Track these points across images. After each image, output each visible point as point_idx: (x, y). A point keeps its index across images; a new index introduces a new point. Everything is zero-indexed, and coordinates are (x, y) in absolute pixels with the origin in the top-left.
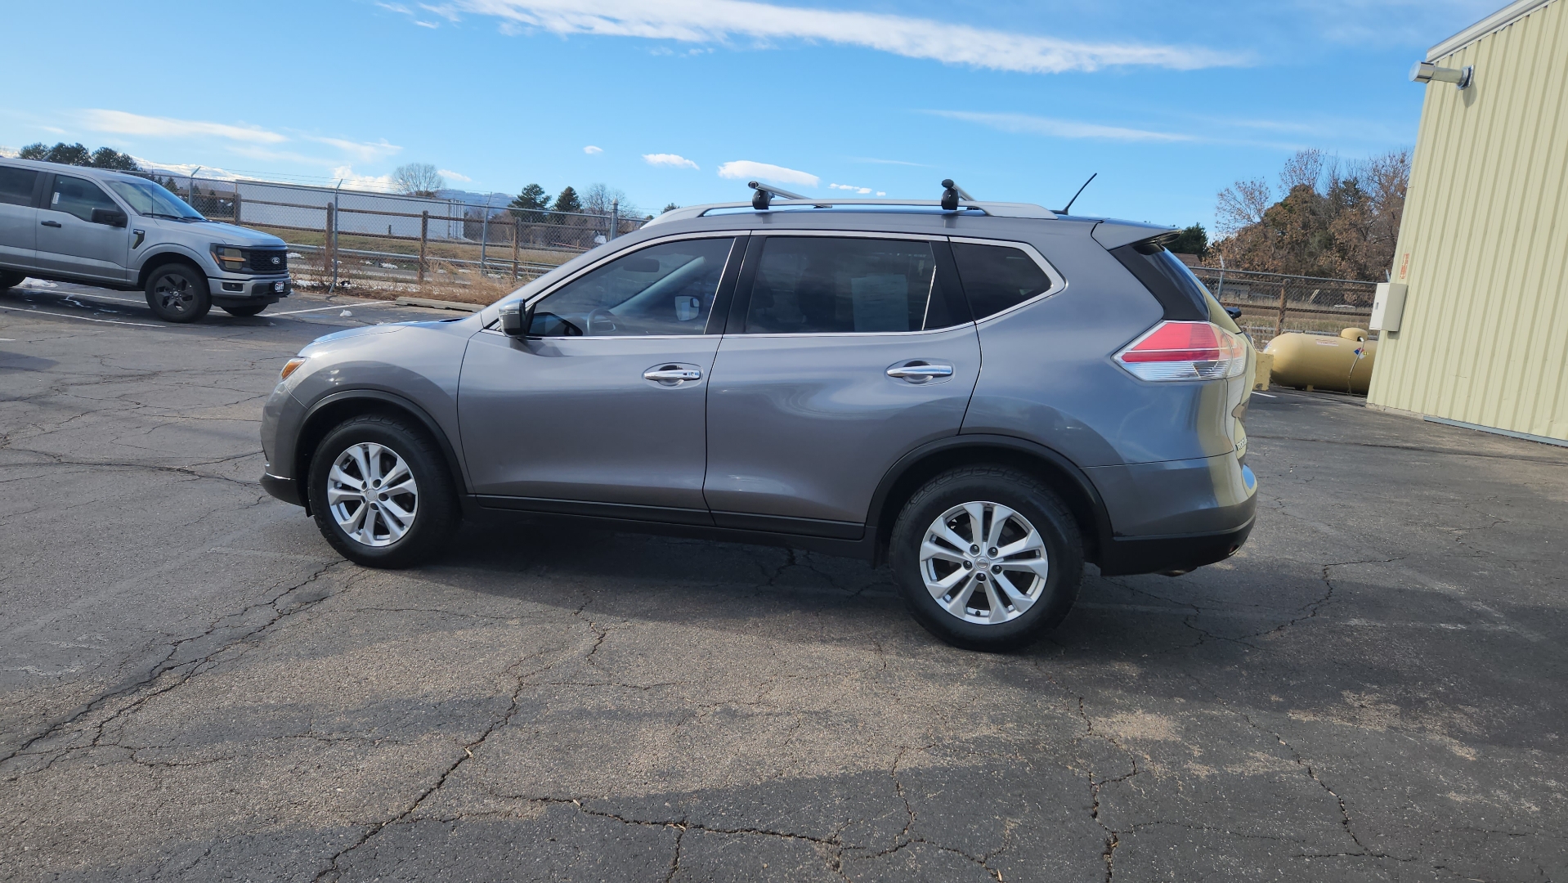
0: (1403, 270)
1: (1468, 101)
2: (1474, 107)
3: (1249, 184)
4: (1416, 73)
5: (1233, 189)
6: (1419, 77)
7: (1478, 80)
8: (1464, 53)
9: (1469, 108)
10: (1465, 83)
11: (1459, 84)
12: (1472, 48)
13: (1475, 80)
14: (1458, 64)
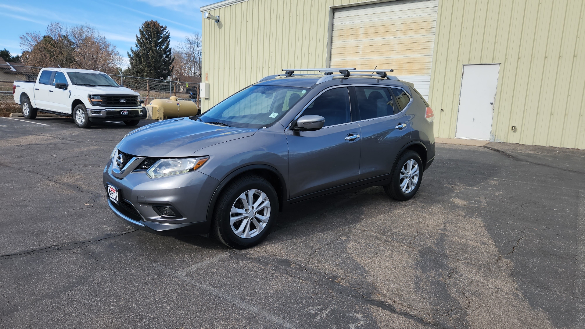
0: (206, 78)
1: (220, 26)
2: (222, 30)
3: (33, 34)
4: (207, 15)
5: (26, 35)
6: (208, 17)
7: (222, 20)
8: (215, 11)
9: (221, 30)
10: (218, 21)
11: (216, 21)
12: (217, 10)
13: (221, 20)
14: (216, 14)
